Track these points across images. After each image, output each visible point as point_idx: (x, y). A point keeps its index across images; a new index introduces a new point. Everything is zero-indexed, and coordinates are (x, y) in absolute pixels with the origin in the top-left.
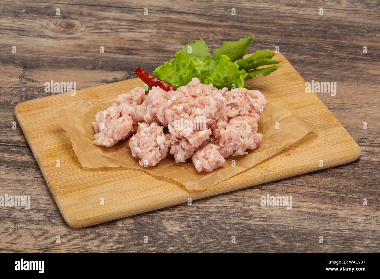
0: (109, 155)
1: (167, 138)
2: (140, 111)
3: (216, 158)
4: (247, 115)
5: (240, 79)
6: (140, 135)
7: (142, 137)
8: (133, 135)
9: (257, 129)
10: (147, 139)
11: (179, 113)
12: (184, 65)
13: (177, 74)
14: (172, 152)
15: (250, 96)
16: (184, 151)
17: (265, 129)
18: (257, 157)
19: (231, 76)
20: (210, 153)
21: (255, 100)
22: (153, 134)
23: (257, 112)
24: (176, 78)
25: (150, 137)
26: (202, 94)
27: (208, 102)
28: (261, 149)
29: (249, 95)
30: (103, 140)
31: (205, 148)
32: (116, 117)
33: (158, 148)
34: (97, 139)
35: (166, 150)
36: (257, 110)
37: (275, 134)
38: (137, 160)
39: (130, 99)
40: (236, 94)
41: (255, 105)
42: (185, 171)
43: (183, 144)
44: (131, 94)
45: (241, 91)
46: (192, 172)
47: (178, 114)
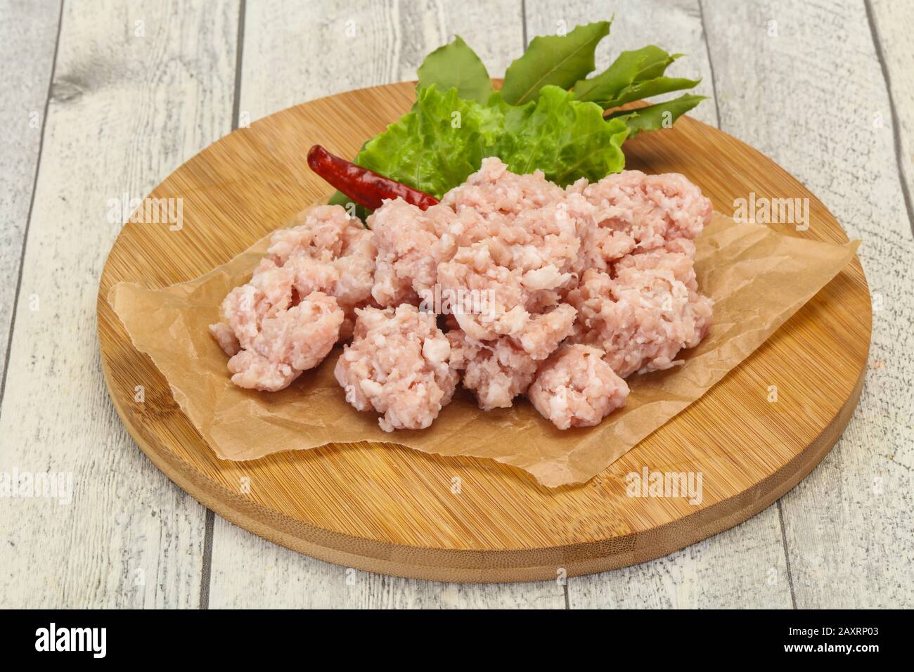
0: (283, 413)
1: (454, 344)
2: (355, 274)
3: (607, 386)
4: (657, 247)
5: (610, 146)
6: (373, 343)
7: (378, 348)
8: (345, 345)
9: (696, 285)
10: (397, 352)
11: (480, 269)
12: (445, 124)
13: (426, 155)
14: (469, 382)
15: (659, 193)
16: (506, 373)
17: (709, 282)
18: (711, 366)
19: (583, 139)
20: (584, 371)
21: (674, 201)
22: (411, 335)
23: (684, 236)
24: (425, 166)
25: (405, 345)
26: (526, 201)
27: (551, 226)
28: (713, 341)
29: (655, 189)
30: (260, 374)
31: (567, 357)
32: (286, 301)
33: (432, 374)
34: (238, 370)
35: (452, 379)
36: (686, 229)
37: (740, 291)
38: (372, 416)
39: (309, 242)
40: (616, 192)
41: (678, 215)
42: (518, 432)
43: (503, 354)
44: (310, 228)
45: (629, 181)
46: (539, 430)
47: (476, 271)
